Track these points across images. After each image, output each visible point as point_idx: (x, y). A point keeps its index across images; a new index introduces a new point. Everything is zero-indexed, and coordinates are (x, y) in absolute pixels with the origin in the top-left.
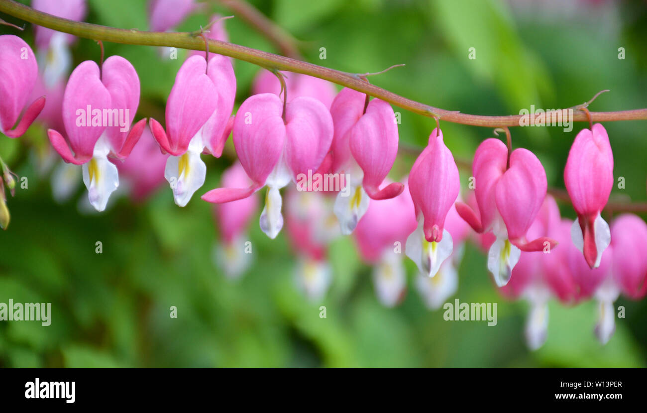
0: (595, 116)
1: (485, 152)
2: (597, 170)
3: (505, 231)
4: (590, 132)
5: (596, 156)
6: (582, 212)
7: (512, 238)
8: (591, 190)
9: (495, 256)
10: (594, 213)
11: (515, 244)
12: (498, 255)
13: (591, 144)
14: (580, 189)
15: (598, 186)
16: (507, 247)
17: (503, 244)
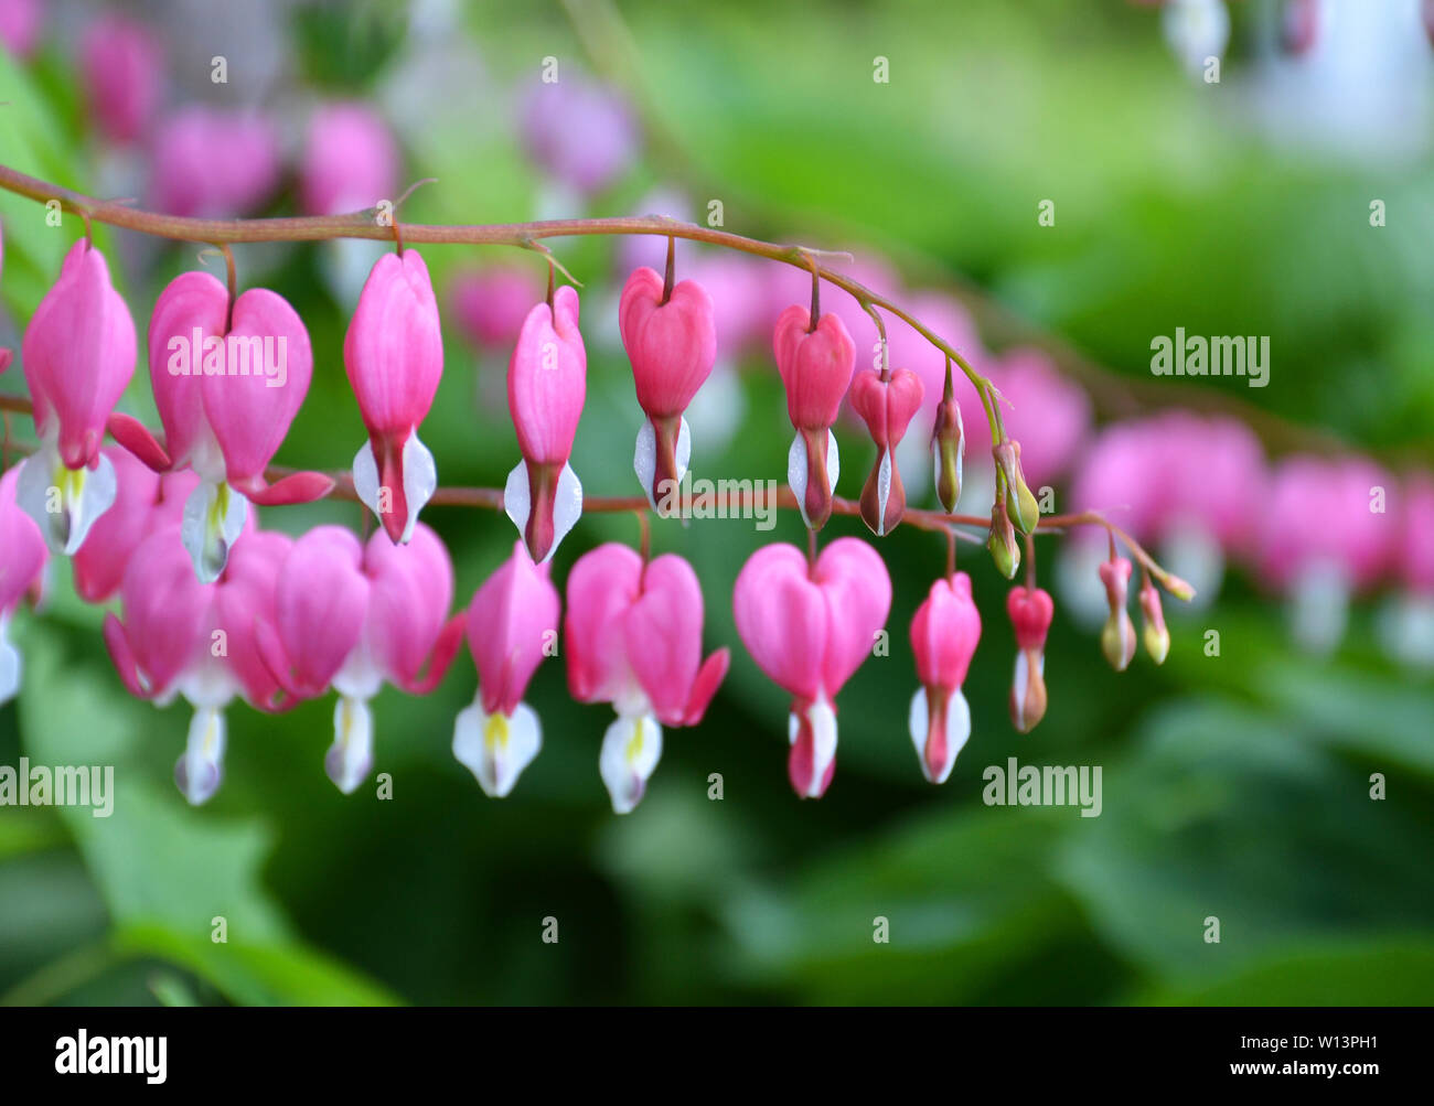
0: (408, 231)
1: (179, 300)
2: (413, 337)
3: (221, 463)
4: (399, 260)
5: (412, 310)
6: (380, 426)
7: (235, 477)
8: (401, 380)
9: (197, 516)
10: (403, 430)
11: (241, 490)
12: (204, 515)
13: (399, 285)
14: (379, 374)
15: (414, 371)
16: (222, 498)
17: (214, 491)
